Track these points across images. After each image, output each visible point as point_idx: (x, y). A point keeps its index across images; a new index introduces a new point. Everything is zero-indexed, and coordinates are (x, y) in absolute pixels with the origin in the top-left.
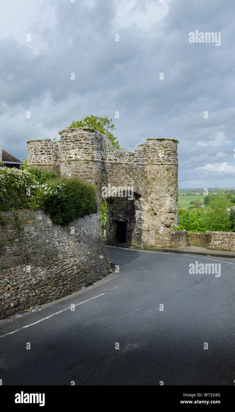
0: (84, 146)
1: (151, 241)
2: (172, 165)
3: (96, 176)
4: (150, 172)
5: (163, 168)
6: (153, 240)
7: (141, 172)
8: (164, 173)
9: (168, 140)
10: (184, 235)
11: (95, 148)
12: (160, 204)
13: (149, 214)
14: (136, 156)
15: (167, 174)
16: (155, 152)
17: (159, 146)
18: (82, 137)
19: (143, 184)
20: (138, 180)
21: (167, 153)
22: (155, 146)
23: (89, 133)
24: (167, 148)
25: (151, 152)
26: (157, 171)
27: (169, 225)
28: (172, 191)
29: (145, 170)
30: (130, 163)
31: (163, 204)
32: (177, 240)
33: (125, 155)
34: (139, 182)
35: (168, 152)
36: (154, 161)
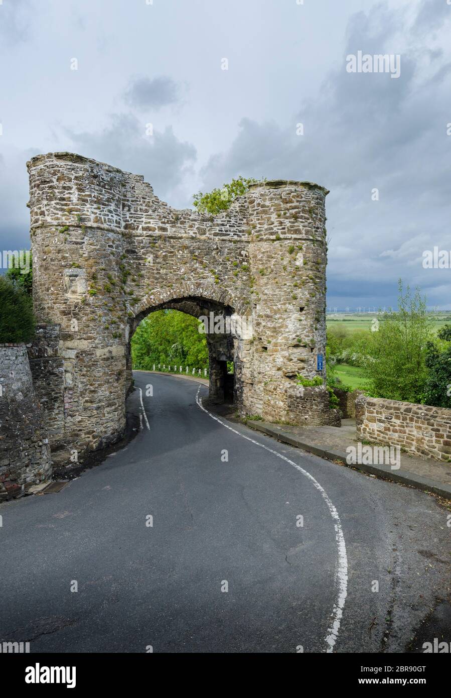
0: (58, 192)
1: (257, 405)
2: (304, 242)
3: (91, 261)
4: (255, 257)
5: (280, 248)
6: (260, 404)
7: (232, 257)
8: (282, 259)
9: (291, 183)
10: (314, 400)
11: (89, 199)
12: (275, 328)
13: (253, 349)
14: (220, 222)
15: (290, 262)
16: (265, 212)
17: (271, 199)
18: (54, 174)
19: (239, 283)
20: (225, 273)
21: (291, 214)
22: (264, 200)
23: (70, 163)
24: (291, 202)
25: (257, 213)
26: (269, 254)
27: (291, 374)
28: (301, 298)
29: (243, 252)
30: (203, 237)
31: (279, 327)
32: (300, 409)
33: (189, 219)
34: (228, 278)
35: (293, 211)
36: (262, 232)
